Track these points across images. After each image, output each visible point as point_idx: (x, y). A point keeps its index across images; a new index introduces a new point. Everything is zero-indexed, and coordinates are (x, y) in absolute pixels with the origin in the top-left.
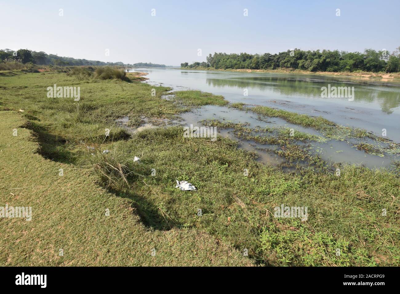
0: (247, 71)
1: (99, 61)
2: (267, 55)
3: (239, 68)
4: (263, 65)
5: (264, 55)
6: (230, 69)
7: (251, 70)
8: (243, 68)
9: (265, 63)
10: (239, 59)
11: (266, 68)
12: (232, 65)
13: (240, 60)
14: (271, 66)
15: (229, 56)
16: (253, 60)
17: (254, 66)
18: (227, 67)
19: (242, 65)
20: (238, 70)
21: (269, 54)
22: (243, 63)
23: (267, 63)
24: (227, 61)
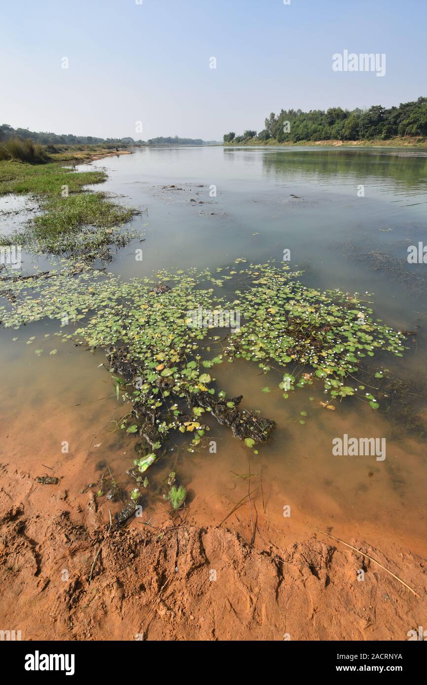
0: (334, 144)
1: (91, 138)
2: (376, 109)
3: (320, 139)
4: (367, 132)
5: (370, 110)
6: (304, 141)
7: (341, 142)
8: (327, 138)
9: (371, 127)
10: (322, 120)
11: (371, 137)
12: (308, 132)
13: (323, 122)
14: (380, 132)
15: (307, 115)
16: (346, 122)
17: (347, 133)
18: (298, 137)
19: (326, 133)
20: (318, 143)
21: (381, 108)
22: (329, 127)
23: (373, 127)
24: (300, 126)
